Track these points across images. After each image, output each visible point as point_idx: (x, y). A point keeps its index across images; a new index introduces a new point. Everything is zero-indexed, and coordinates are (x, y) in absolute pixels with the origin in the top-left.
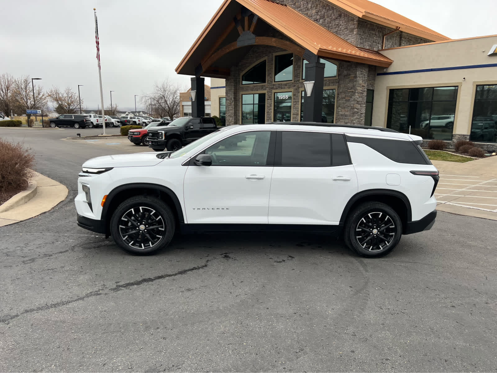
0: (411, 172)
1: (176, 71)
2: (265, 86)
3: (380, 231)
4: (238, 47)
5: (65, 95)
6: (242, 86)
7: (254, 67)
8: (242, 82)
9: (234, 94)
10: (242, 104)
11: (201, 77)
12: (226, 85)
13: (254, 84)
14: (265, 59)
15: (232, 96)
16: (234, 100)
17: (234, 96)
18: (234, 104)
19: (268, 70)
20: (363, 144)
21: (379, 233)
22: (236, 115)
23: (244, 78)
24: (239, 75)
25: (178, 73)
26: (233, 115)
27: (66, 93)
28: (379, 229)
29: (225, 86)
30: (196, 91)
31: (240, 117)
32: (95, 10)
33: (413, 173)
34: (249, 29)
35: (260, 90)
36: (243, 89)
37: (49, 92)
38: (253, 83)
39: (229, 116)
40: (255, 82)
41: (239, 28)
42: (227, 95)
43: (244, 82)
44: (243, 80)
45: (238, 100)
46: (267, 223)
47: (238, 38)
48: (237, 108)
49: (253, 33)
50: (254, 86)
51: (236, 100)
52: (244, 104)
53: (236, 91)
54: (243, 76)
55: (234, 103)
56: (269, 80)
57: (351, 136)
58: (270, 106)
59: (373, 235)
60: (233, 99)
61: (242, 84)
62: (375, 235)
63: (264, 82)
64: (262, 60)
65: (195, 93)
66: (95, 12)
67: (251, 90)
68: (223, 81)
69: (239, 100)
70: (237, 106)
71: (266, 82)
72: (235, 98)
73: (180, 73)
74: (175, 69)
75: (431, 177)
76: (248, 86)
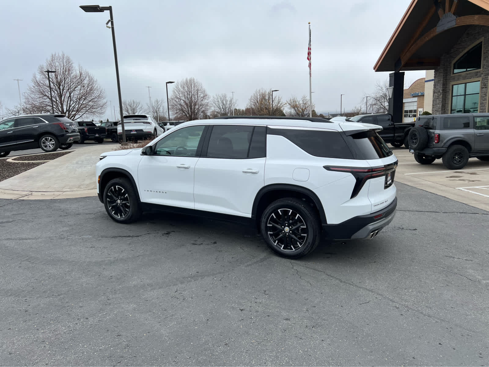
0: (325, 167)
1: (374, 69)
2: (480, 72)
3: (292, 229)
4: (437, 33)
5: (301, 102)
6: (454, 75)
7: (468, 52)
8: (453, 71)
9: (444, 85)
10: (452, 96)
11: (400, 72)
12: (435, 77)
13: (467, 71)
14: (481, 40)
15: (440, 89)
16: (443, 92)
17: (443, 87)
18: (442, 97)
19: (484, 53)
20: (282, 137)
21: (291, 232)
22: (445, 110)
23: (456, 66)
24: (450, 63)
25: (376, 71)
26: (441, 109)
27: (302, 100)
28: (290, 227)
29: (433, 78)
30: (393, 87)
31: (448, 111)
32: (309, 24)
33: (327, 168)
34: (450, 10)
35: (473, 78)
36: (454, 79)
37: (288, 101)
38: (465, 70)
39: (436, 111)
40: (468, 69)
41: (440, 12)
42: (436, 88)
43: (456, 71)
44: (454, 68)
45: (447, 92)
46: (194, 209)
47: (438, 23)
48: (446, 101)
49: (454, 14)
50: (467, 74)
51: (445, 92)
52: (454, 96)
53: (446, 82)
54: (454, 64)
55: (443, 95)
56: (484, 65)
57: (272, 128)
58: (485, 95)
59: (285, 233)
60: (441, 92)
61: (453, 73)
62: (287, 234)
63: (479, 67)
64: (478, 42)
65: (392, 89)
66: (309, 26)
67: (463, 79)
68: (432, 72)
69: (449, 92)
70: (447, 99)
71: (482, 67)
72: (443, 90)
73: (377, 70)
74: (373, 67)
75: (351, 174)
76: (459, 75)
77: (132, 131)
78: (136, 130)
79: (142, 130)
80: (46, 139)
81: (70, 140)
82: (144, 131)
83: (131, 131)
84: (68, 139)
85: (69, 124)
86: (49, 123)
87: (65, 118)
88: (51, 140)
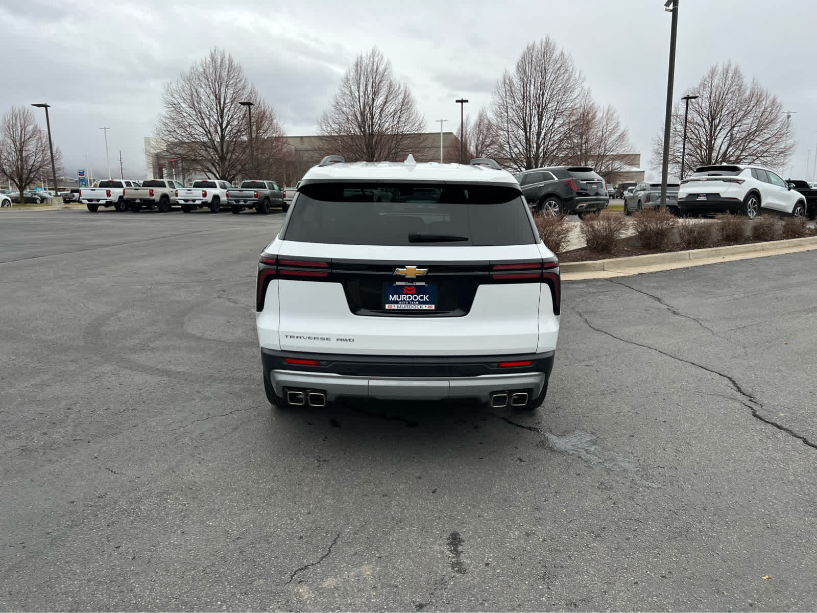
77: (701, 196)
78: (708, 195)
79: (718, 194)
80: (550, 204)
81: (580, 207)
82: (722, 195)
83: (698, 195)
84: (576, 206)
85: (585, 182)
86: (559, 179)
87: (593, 172)
88: (555, 205)
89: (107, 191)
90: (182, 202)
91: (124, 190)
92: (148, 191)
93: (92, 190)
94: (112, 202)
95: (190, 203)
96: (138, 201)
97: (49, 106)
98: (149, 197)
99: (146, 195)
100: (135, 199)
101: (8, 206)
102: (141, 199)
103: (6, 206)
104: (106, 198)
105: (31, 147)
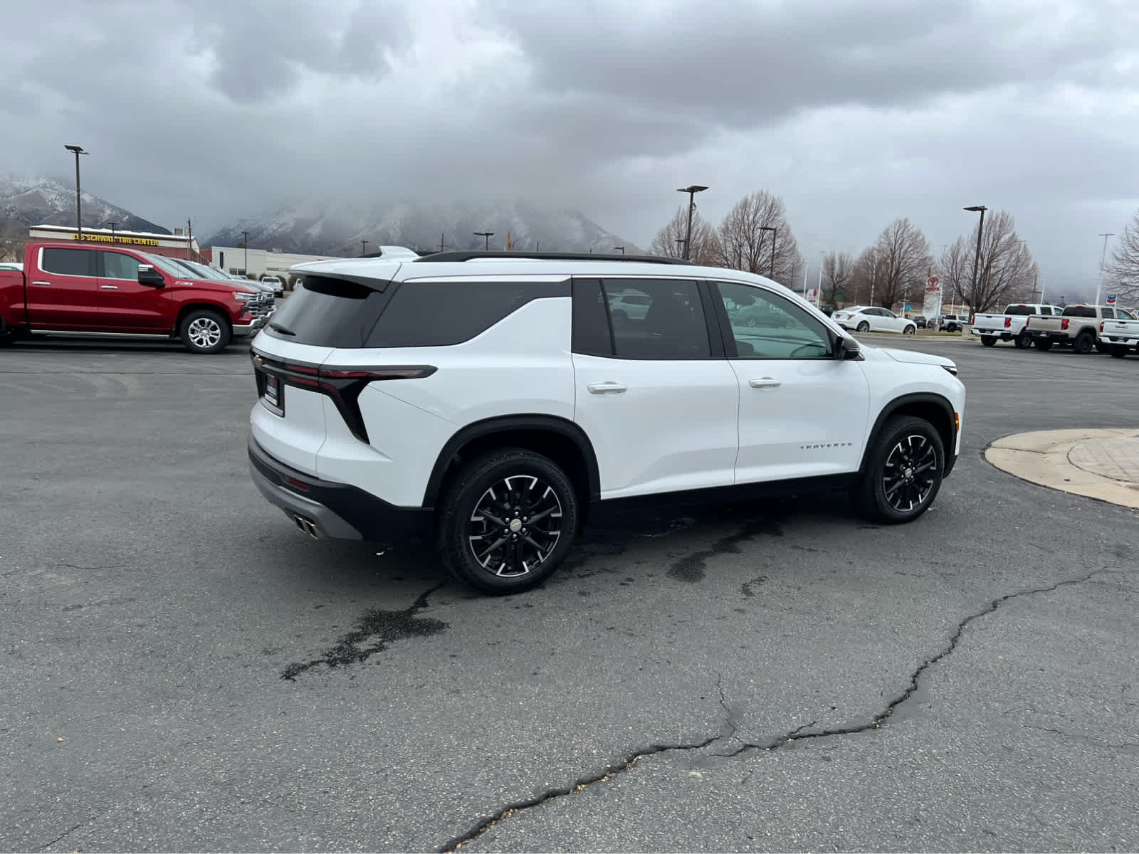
89: (1006, 318)
90: (1107, 340)
91: (1029, 319)
92: (1061, 321)
93: (988, 317)
94: (1010, 334)
95: (1120, 342)
96: (1043, 335)
97: (986, 209)
98: (1060, 330)
99: (1056, 327)
100: (1040, 332)
101: (911, 333)
102: (1047, 333)
103: (908, 333)
104: (1003, 328)
105: (1001, 262)
